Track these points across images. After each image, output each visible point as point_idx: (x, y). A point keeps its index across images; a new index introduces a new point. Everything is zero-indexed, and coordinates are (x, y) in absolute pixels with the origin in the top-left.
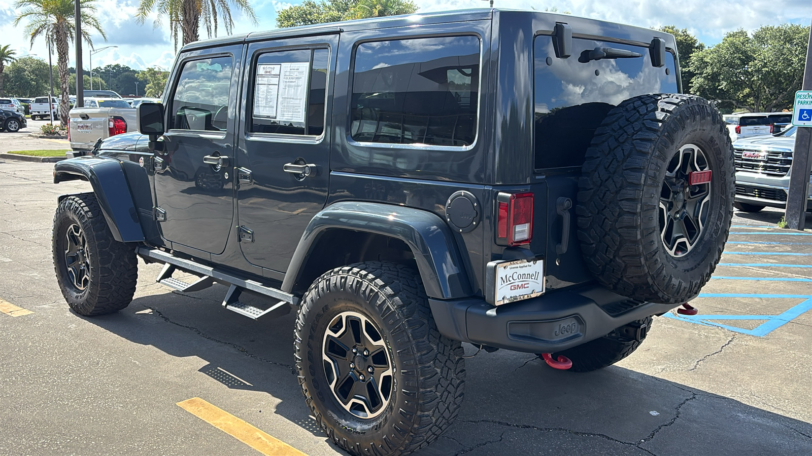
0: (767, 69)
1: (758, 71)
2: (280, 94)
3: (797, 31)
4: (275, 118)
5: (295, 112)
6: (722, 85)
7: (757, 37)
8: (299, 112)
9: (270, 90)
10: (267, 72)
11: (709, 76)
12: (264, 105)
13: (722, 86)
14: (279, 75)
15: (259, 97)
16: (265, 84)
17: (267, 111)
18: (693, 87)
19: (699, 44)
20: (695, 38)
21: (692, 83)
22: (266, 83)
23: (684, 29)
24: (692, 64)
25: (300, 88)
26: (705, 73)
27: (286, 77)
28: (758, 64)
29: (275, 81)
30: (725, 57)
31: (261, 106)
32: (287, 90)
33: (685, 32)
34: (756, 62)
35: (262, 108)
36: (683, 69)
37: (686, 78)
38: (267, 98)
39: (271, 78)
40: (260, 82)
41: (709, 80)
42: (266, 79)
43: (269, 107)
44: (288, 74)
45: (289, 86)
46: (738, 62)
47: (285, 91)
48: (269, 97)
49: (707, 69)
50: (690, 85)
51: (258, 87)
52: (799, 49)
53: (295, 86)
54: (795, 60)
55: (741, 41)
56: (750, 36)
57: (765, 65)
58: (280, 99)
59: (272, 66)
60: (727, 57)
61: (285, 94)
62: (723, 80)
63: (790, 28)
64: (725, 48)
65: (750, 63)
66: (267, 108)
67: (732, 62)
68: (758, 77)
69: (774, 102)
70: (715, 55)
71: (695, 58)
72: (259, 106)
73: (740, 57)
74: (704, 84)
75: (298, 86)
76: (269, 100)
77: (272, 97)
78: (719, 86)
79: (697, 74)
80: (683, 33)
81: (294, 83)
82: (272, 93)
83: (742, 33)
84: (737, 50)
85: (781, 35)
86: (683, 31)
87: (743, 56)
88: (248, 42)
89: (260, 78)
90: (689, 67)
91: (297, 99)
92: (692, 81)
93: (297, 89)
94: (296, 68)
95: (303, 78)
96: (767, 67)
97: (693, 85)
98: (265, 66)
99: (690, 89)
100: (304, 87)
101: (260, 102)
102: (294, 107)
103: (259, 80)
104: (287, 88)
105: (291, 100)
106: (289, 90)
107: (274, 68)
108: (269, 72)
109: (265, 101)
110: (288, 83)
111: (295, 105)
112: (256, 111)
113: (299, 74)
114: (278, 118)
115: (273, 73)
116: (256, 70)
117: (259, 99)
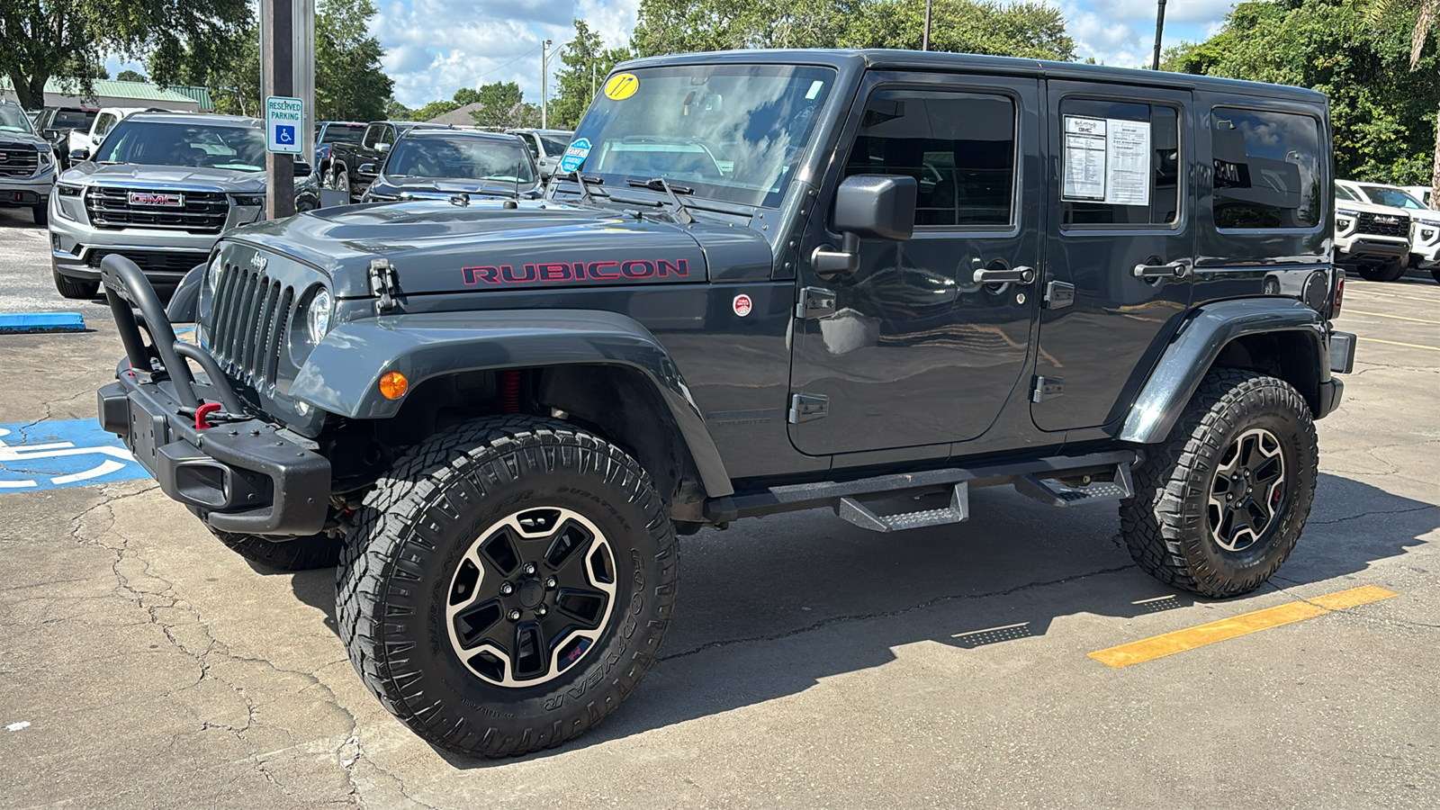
2: (1109, 164)
4: (1103, 200)
5: (1135, 191)
8: (1141, 191)
9: (1092, 159)
10: (1083, 130)
12: (1083, 180)
14: (1106, 136)
15: (1072, 168)
16: (1082, 149)
17: (1088, 189)
22: (1084, 147)
25: (1140, 158)
27: (1116, 140)
29: (1100, 144)
31: (1078, 183)
32: (1120, 159)
35: (1080, 185)
38: (1087, 170)
39: (1093, 140)
40: (1072, 145)
42: (1083, 140)
43: (1091, 184)
44: (1119, 135)
45: (1124, 154)
47: (1118, 161)
48: (1091, 168)
51: (1070, 152)
53: (1133, 154)
58: (1110, 173)
59: (1092, 122)
61: (1117, 165)
66: (1089, 186)
72: (1073, 182)
75: (1137, 155)
76: (1091, 173)
77: (1096, 168)
81: (1131, 151)
82: (1096, 163)
88: (1047, 78)
89: (1072, 139)
91: (1137, 173)
93: (1136, 159)
94: (1131, 129)
95: (1144, 144)
98: (1079, 120)
100: (1147, 157)
101: (1075, 176)
102: (1133, 184)
103: (1069, 141)
104: (1121, 156)
105: (1128, 174)
106: (1123, 160)
107: (1095, 125)
108: (1087, 130)
109: (1083, 174)
110: (1122, 150)
111: (1134, 181)
112: (1067, 190)
113: (1135, 138)
114: (1108, 201)
115: (1094, 132)
116: (1061, 125)
117: (1074, 171)
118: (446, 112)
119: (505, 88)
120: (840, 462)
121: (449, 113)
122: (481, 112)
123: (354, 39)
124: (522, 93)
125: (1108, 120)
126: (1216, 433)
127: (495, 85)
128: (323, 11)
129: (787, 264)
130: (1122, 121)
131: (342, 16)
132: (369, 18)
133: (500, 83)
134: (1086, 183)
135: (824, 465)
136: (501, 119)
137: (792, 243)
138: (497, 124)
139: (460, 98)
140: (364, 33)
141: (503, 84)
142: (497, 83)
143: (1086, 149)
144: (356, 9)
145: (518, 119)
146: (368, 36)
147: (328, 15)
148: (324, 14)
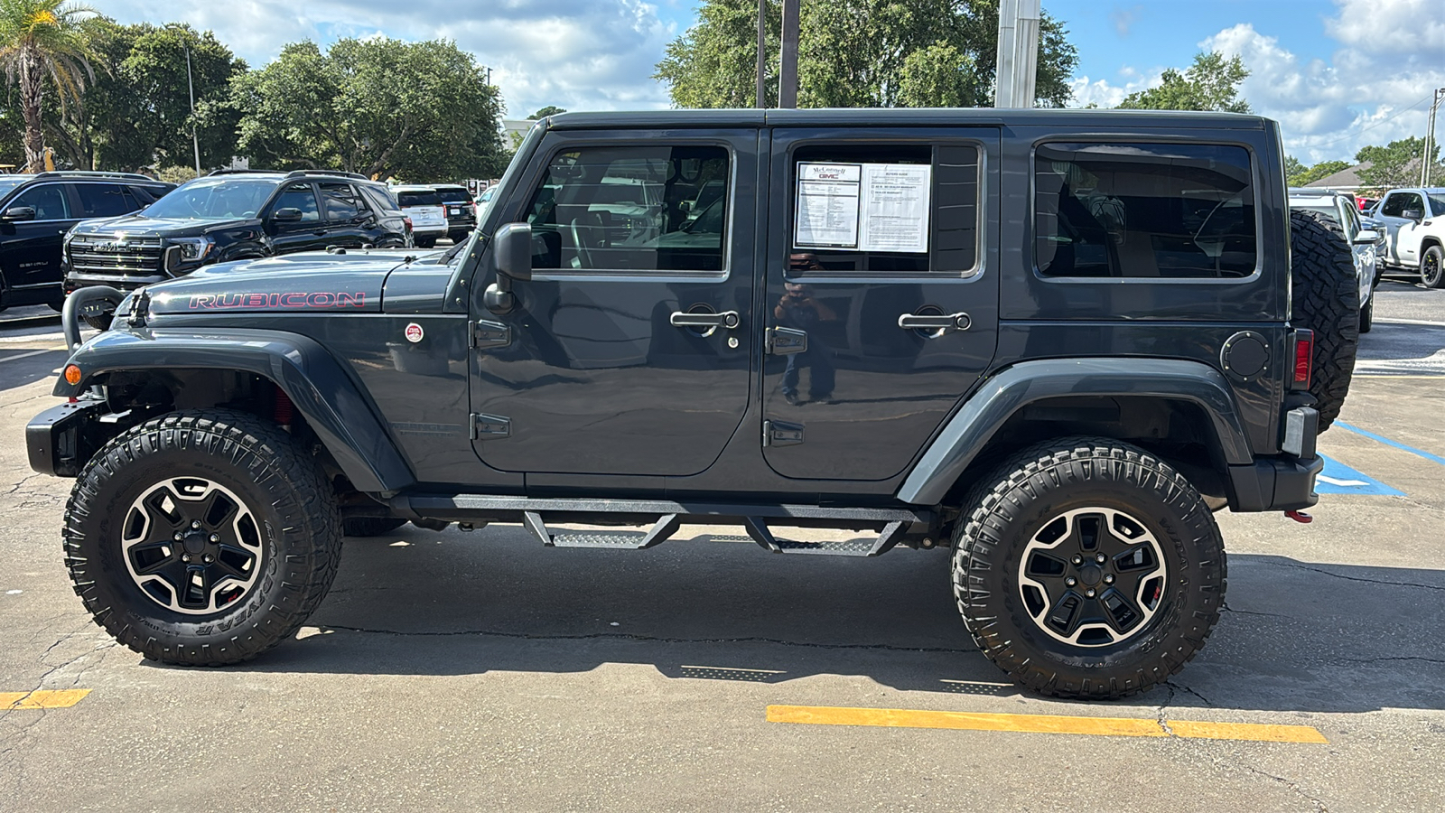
0: (363, 110)
1: (349, 113)
2: (864, 210)
3: (398, 49)
4: (856, 246)
5: (905, 238)
6: (292, 133)
7: (335, 55)
8: (915, 238)
9: (837, 205)
10: (824, 176)
11: (268, 117)
12: (825, 227)
13: (293, 136)
14: (859, 182)
15: (808, 215)
16: (824, 195)
17: (831, 236)
18: (242, 136)
19: (237, 60)
20: (228, 49)
21: (240, 129)
22: (827, 193)
23: (208, 31)
24: (235, 95)
25: (913, 202)
26: (260, 113)
27: (875, 185)
28: (348, 102)
29: (851, 190)
30: (291, 87)
31: (817, 230)
32: (881, 205)
33: (211, 36)
34: (345, 97)
35: (819, 232)
36: (220, 104)
37: (226, 119)
38: (830, 217)
39: (839, 187)
40: (807, 192)
41: (267, 124)
42: (826, 187)
43: (837, 230)
44: (880, 180)
45: (887, 199)
46: (313, 95)
47: (878, 207)
48: (837, 214)
49: (263, 105)
50: (237, 132)
51: (805, 200)
52: (406, 79)
53: (901, 199)
54: (403, 97)
55: (314, 60)
56: (325, 55)
57: (358, 104)
58: (864, 220)
59: (839, 167)
60: (295, 86)
61: (876, 211)
62: (293, 124)
63: (386, 46)
64: (289, 70)
65: (335, 98)
66: (834, 233)
67: (303, 95)
68: (350, 122)
69: (375, 164)
70: (274, 82)
71: (238, 86)
72: (810, 230)
73: (316, 87)
74: (262, 132)
75: (908, 199)
76: (835, 219)
77: (843, 215)
78: (287, 134)
79: (245, 113)
80: (208, 38)
81: (898, 195)
82: (843, 210)
83: (313, 48)
84: (310, 76)
85: (376, 55)
86: (207, 35)
87: (321, 85)
88: (771, 127)
89: (808, 186)
90: (229, 101)
91: (910, 218)
92: (240, 125)
93: (906, 204)
94: (900, 172)
95: (919, 188)
96: (362, 107)
97: (242, 133)
98: (820, 166)
99: (238, 139)
100: (924, 202)
101: (811, 223)
102: (902, 230)
103: (804, 188)
104: (882, 202)
105: (894, 219)
106: (885, 206)
107: (843, 171)
108: (832, 176)
109: (825, 220)
110: (883, 195)
111: (903, 227)
112: (801, 237)
113: (906, 182)
114: (862, 248)
115: (841, 177)
116: (794, 172)
117: (811, 218)
118: (1333, 172)
119: (1418, 142)
120: (532, 481)
121: (1336, 174)
122: (1369, 171)
123: (1222, 104)
124: (1439, 147)
125: (864, 165)
126: (1009, 504)
127: (1407, 141)
128: (1192, 78)
129: (458, 299)
130: (885, 165)
131: (1211, 82)
132: (1239, 82)
133: (1412, 138)
134: (829, 230)
135: (517, 481)
136: (1391, 177)
137: (462, 281)
138: (1387, 183)
139: (1362, 157)
140: (1231, 97)
141: (1416, 139)
142: (1408, 138)
143: (829, 196)
144: (1225, 74)
145: (1413, 176)
146: (1236, 100)
147: (1198, 81)
148: (1193, 82)
